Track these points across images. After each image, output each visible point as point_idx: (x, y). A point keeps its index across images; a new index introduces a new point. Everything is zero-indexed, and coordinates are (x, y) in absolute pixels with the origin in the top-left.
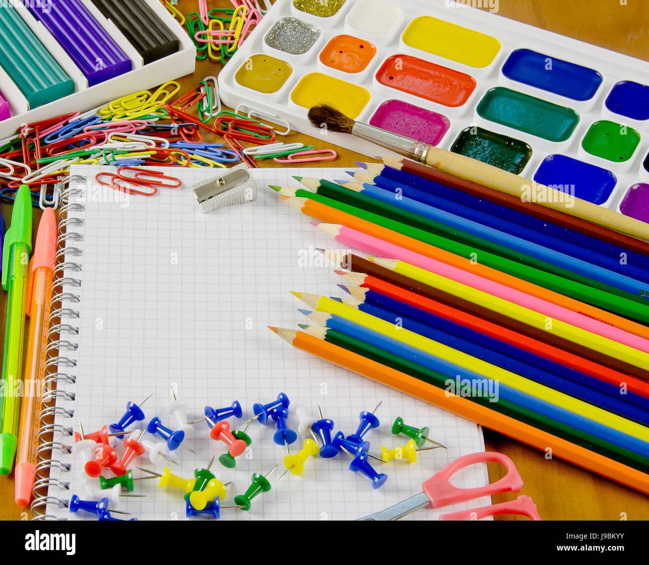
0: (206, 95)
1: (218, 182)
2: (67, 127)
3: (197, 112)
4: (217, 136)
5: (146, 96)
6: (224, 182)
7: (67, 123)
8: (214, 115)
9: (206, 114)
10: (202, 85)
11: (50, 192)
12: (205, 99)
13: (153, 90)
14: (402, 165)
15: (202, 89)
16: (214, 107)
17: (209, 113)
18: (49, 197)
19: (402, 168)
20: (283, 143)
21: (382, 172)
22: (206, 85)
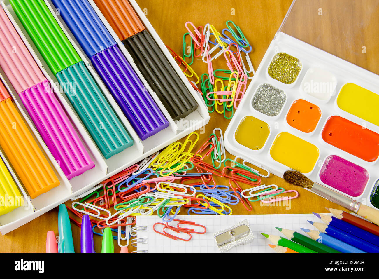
0: (216, 146)
1: (230, 233)
2: (131, 178)
3: (210, 157)
4: (224, 178)
5: (178, 146)
6: (234, 233)
7: (131, 175)
8: (222, 161)
9: (217, 161)
10: (213, 136)
11: (123, 228)
12: (215, 148)
13: (182, 140)
14: (342, 217)
15: (213, 139)
16: (221, 154)
17: (219, 160)
18: (123, 233)
19: (342, 218)
20: (265, 185)
21: (330, 223)
22: (215, 136)
